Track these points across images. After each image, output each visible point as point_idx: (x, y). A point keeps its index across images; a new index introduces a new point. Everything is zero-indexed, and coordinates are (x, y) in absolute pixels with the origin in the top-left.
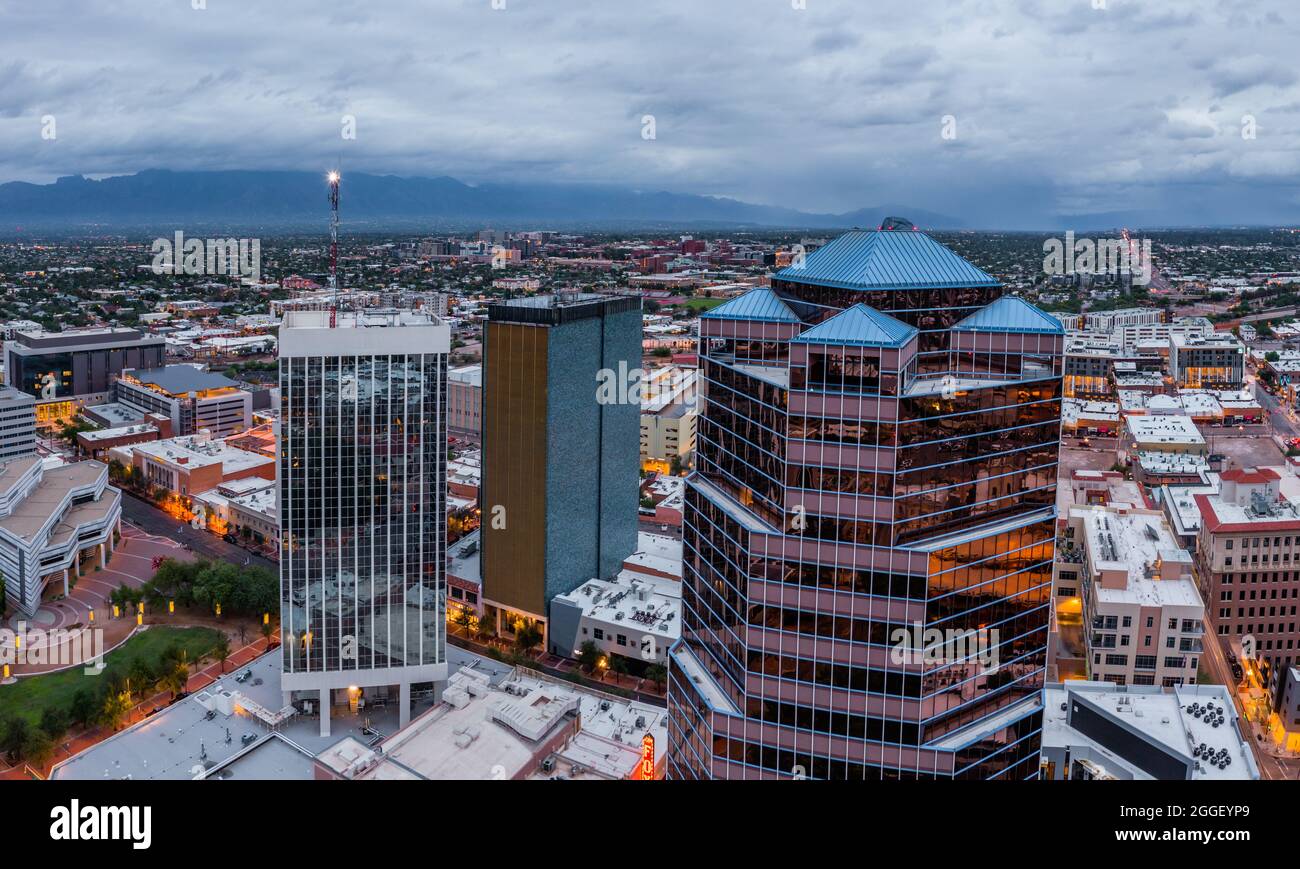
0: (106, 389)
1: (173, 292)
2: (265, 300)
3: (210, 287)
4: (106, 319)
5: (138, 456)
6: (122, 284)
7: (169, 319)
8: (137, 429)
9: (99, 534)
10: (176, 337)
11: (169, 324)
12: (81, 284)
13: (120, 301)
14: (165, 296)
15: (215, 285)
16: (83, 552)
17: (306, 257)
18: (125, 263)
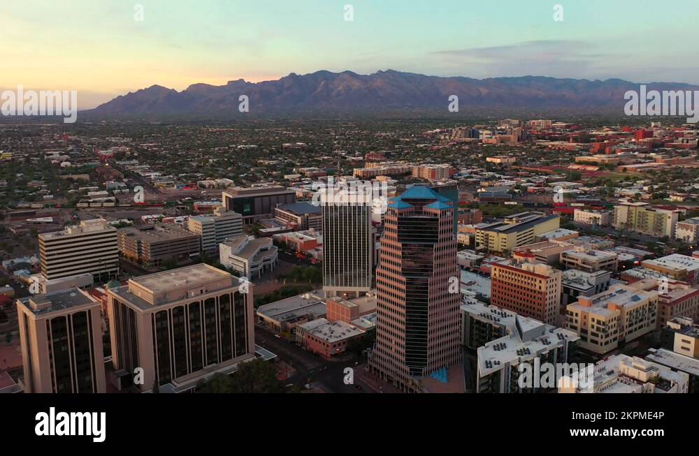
0: (270, 212)
1: (302, 162)
2: (352, 167)
3: (323, 159)
4: (266, 178)
5: (284, 238)
6: (274, 157)
7: (300, 178)
8: (284, 228)
9: (270, 260)
10: (303, 188)
11: (300, 181)
12: (251, 155)
13: (274, 168)
14: (299, 164)
15: (326, 158)
16: (264, 266)
17: (385, 138)
18: (275, 142)
